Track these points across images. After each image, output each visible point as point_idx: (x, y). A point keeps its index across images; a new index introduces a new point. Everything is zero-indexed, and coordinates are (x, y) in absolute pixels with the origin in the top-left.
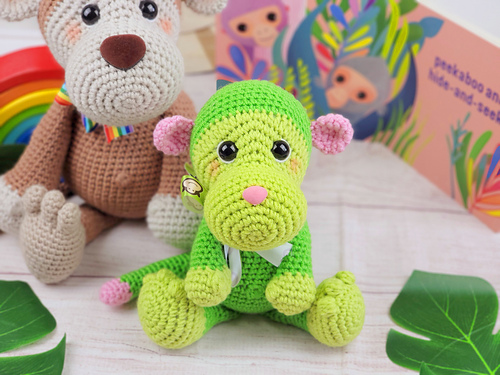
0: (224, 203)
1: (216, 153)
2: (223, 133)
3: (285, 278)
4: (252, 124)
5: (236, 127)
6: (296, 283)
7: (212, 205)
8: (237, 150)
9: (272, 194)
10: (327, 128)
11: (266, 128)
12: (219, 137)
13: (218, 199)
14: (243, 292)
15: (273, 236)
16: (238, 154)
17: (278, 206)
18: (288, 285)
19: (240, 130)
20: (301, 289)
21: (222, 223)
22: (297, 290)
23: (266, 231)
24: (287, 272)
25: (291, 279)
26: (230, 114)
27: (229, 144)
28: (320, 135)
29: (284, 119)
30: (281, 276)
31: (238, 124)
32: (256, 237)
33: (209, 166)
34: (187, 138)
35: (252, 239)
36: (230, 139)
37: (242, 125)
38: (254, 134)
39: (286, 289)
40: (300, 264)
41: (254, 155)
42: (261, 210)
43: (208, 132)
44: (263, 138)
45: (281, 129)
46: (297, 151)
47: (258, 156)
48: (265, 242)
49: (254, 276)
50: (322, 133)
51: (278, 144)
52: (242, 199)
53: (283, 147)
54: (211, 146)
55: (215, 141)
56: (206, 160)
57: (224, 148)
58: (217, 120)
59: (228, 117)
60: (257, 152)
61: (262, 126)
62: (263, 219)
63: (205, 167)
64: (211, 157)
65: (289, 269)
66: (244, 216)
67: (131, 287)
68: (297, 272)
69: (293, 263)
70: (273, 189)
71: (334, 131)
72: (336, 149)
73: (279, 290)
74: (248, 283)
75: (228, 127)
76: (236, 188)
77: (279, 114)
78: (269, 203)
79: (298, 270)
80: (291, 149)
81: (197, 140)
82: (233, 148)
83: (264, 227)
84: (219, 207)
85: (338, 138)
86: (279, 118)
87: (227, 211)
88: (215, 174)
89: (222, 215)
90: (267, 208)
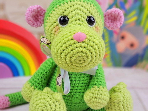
0: (63, 42)
1: (58, 22)
2: (61, 11)
3: (94, 89)
4: (76, 6)
5: (68, 8)
6: (100, 91)
7: (56, 44)
8: (68, 19)
9: (89, 37)
10: (112, 16)
11: (83, 9)
12: (59, 13)
13: (59, 41)
14: (70, 99)
15: (89, 60)
16: (69, 21)
17: (92, 44)
18: (96, 92)
19: (70, 9)
20: (103, 94)
21: (61, 54)
22: (101, 94)
23: (85, 57)
24: (95, 86)
25: (98, 89)
26: (65, 2)
27: (64, 17)
28: (108, 20)
29: (92, 5)
30: (92, 88)
31: (69, 6)
32: (80, 61)
33: (54, 30)
34: (42, 19)
35: (78, 62)
36: (65, 14)
37: (71, 7)
38: (77, 11)
39: (96, 94)
40: (101, 82)
41: (77, 21)
42: (83, 45)
43: (53, 12)
44: (81, 13)
45: (91, 10)
46: (98, 23)
47: (80, 22)
48: (84, 64)
49: (76, 91)
50: (109, 19)
51: (89, 17)
52: (72, 39)
53: (92, 19)
54: (55, 19)
55: (57, 16)
56: (53, 26)
57: (62, 19)
58: (58, 6)
59: (64, 4)
60: (79, 20)
61: (81, 7)
62: (84, 50)
63: (52, 31)
64: (55, 24)
65: (96, 85)
66: (73, 48)
67: (9, 99)
68: (100, 86)
69: (97, 82)
70: (89, 35)
71: (115, 18)
72: (116, 26)
73: (92, 95)
74: (73, 94)
75: (64, 8)
76: (69, 34)
77: (89, 3)
78: (87, 41)
79: (100, 85)
80: (95, 21)
81: (48, 17)
82: (66, 18)
83: (84, 54)
84: (60, 45)
85: (116, 21)
86: (89, 5)
87: (64, 46)
88: (56, 33)
89: (61, 49)
90: (86, 44)
